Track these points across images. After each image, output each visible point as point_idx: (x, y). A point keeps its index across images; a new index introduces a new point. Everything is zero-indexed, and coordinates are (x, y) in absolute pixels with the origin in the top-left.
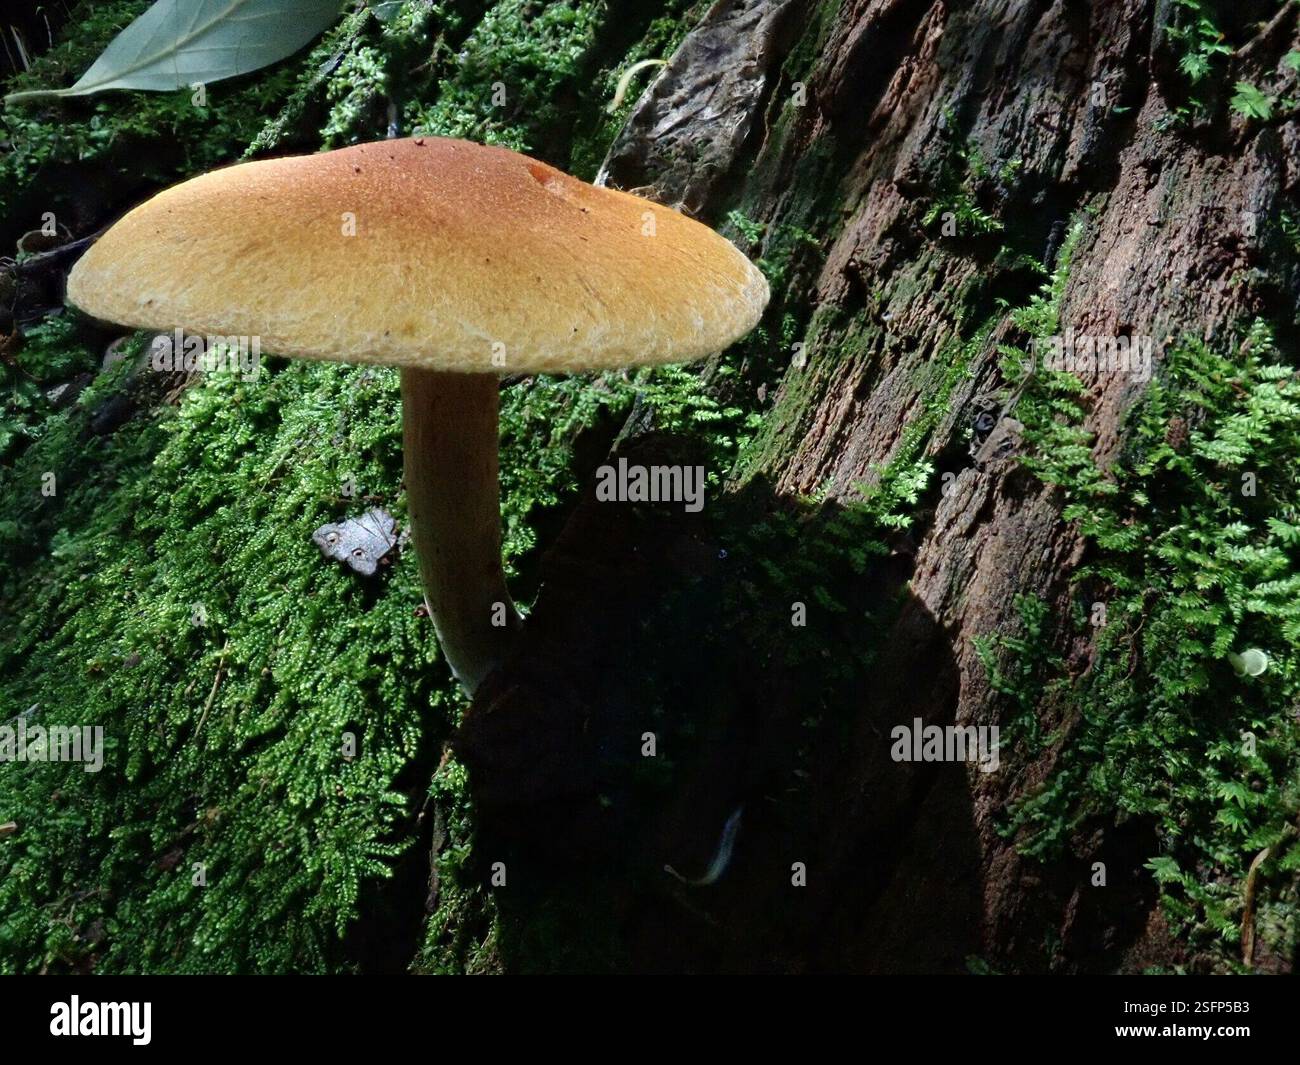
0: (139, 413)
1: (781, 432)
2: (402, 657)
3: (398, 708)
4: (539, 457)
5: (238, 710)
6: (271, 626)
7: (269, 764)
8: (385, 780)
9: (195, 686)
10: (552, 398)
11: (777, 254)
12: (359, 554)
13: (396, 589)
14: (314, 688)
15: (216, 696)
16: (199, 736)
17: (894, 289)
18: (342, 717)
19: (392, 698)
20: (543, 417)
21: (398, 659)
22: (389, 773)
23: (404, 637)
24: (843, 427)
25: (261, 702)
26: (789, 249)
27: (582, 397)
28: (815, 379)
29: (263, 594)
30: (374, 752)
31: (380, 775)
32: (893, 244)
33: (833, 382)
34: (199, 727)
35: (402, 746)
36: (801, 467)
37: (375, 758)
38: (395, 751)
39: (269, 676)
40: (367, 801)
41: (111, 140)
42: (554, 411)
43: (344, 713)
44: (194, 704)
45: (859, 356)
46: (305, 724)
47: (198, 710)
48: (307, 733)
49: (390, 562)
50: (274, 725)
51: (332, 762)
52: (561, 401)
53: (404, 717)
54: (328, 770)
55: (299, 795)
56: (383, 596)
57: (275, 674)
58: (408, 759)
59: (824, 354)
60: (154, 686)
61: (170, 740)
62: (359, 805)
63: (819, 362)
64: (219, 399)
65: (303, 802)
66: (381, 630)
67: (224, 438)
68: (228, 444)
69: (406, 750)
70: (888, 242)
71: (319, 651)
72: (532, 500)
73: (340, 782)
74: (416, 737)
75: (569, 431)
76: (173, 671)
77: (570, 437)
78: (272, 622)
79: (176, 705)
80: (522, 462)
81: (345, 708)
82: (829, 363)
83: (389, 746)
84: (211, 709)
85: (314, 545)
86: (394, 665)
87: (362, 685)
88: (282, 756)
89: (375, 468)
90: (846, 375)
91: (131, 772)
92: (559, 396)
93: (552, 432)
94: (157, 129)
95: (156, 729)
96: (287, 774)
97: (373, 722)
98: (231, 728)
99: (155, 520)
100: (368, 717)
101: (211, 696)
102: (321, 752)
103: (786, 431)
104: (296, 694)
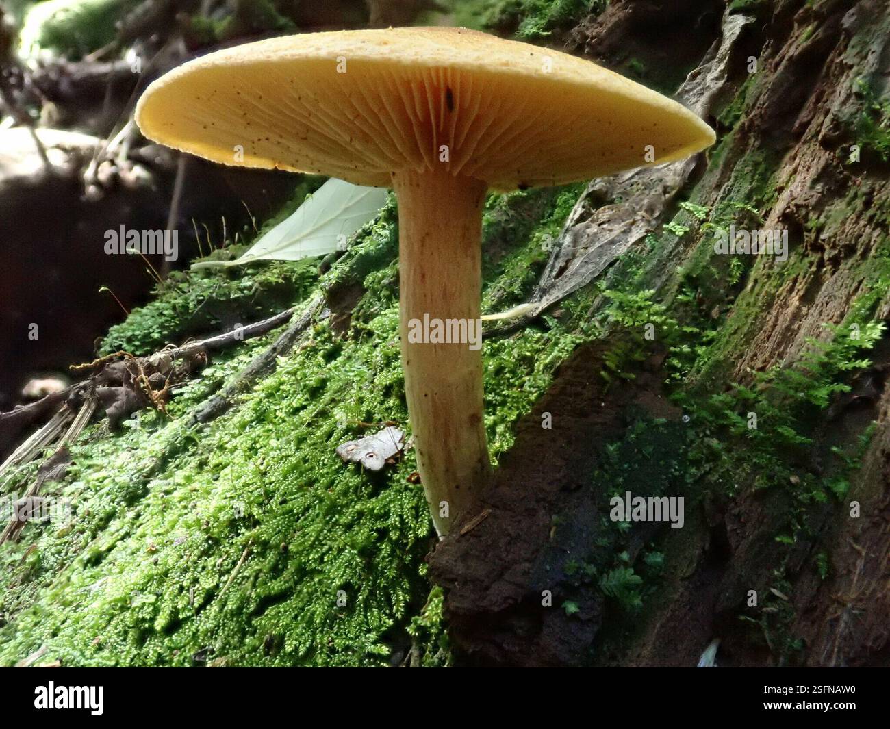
0: (232, 409)
1: (735, 333)
2: (398, 533)
3: (391, 573)
4: (525, 382)
5: (256, 577)
6: (294, 515)
7: (273, 617)
8: (373, 636)
9: (226, 559)
10: (537, 342)
11: (722, 220)
12: (372, 456)
13: (398, 481)
14: (321, 558)
15: (241, 567)
16: (222, 599)
17: (827, 217)
18: (341, 577)
19: (386, 566)
20: (528, 354)
21: (394, 536)
22: (377, 629)
23: (401, 516)
24: (792, 322)
25: (276, 571)
26: (732, 216)
27: (562, 340)
28: (763, 293)
29: (292, 494)
30: (366, 611)
31: (369, 631)
32: (823, 187)
33: (779, 296)
34: (222, 593)
35: (391, 609)
36: (755, 355)
37: (366, 616)
38: (384, 613)
39: (286, 548)
40: (354, 652)
41: (253, 289)
42: (538, 351)
43: (343, 575)
44: (222, 574)
45: (802, 274)
46: (309, 587)
47: (224, 578)
48: (310, 594)
49: (395, 462)
50: (283, 587)
51: (327, 617)
52: (544, 344)
53: (394, 583)
54: (323, 624)
55: (294, 642)
56: (387, 487)
57: (291, 547)
58: (396, 620)
59: (769, 277)
60: (194, 558)
61: (198, 601)
62: (348, 655)
63: (766, 283)
64: (285, 378)
65: (297, 649)
66: (382, 511)
67: (285, 403)
68: (286, 407)
69: (394, 610)
70: (819, 187)
71: (329, 531)
72: (518, 412)
73: (333, 635)
74: (405, 600)
75: (550, 363)
76: (210, 547)
77: (551, 368)
78: (295, 511)
79: (207, 574)
80: (510, 386)
81: (345, 572)
82: (775, 283)
83: (379, 608)
84: (235, 577)
85: (338, 456)
86: (390, 539)
87: (362, 553)
88: (285, 611)
89: (392, 401)
90: (791, 290)
91: (160, 623)
92: (542, 341)
93: (536, 365)
94: (283, 279)
95: (188, 590)
96: (287, 626)
97: (367, 584)
98: (248, 592)
99: (223, 459)
100: (363, 580)
101: (237, 567)
102: (319, 609)
103: (739, 332)
104: (305, 563)
